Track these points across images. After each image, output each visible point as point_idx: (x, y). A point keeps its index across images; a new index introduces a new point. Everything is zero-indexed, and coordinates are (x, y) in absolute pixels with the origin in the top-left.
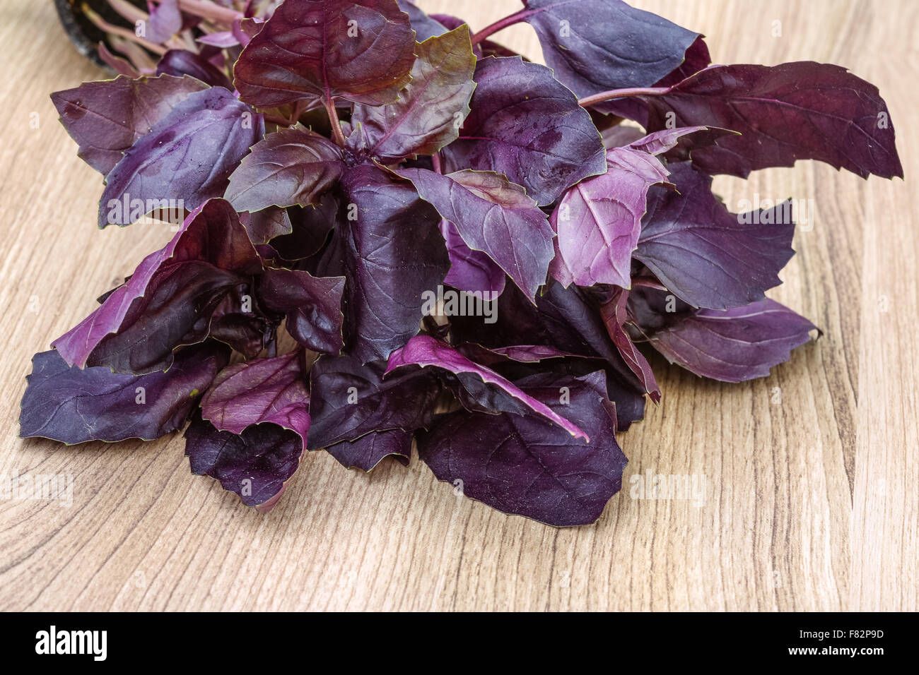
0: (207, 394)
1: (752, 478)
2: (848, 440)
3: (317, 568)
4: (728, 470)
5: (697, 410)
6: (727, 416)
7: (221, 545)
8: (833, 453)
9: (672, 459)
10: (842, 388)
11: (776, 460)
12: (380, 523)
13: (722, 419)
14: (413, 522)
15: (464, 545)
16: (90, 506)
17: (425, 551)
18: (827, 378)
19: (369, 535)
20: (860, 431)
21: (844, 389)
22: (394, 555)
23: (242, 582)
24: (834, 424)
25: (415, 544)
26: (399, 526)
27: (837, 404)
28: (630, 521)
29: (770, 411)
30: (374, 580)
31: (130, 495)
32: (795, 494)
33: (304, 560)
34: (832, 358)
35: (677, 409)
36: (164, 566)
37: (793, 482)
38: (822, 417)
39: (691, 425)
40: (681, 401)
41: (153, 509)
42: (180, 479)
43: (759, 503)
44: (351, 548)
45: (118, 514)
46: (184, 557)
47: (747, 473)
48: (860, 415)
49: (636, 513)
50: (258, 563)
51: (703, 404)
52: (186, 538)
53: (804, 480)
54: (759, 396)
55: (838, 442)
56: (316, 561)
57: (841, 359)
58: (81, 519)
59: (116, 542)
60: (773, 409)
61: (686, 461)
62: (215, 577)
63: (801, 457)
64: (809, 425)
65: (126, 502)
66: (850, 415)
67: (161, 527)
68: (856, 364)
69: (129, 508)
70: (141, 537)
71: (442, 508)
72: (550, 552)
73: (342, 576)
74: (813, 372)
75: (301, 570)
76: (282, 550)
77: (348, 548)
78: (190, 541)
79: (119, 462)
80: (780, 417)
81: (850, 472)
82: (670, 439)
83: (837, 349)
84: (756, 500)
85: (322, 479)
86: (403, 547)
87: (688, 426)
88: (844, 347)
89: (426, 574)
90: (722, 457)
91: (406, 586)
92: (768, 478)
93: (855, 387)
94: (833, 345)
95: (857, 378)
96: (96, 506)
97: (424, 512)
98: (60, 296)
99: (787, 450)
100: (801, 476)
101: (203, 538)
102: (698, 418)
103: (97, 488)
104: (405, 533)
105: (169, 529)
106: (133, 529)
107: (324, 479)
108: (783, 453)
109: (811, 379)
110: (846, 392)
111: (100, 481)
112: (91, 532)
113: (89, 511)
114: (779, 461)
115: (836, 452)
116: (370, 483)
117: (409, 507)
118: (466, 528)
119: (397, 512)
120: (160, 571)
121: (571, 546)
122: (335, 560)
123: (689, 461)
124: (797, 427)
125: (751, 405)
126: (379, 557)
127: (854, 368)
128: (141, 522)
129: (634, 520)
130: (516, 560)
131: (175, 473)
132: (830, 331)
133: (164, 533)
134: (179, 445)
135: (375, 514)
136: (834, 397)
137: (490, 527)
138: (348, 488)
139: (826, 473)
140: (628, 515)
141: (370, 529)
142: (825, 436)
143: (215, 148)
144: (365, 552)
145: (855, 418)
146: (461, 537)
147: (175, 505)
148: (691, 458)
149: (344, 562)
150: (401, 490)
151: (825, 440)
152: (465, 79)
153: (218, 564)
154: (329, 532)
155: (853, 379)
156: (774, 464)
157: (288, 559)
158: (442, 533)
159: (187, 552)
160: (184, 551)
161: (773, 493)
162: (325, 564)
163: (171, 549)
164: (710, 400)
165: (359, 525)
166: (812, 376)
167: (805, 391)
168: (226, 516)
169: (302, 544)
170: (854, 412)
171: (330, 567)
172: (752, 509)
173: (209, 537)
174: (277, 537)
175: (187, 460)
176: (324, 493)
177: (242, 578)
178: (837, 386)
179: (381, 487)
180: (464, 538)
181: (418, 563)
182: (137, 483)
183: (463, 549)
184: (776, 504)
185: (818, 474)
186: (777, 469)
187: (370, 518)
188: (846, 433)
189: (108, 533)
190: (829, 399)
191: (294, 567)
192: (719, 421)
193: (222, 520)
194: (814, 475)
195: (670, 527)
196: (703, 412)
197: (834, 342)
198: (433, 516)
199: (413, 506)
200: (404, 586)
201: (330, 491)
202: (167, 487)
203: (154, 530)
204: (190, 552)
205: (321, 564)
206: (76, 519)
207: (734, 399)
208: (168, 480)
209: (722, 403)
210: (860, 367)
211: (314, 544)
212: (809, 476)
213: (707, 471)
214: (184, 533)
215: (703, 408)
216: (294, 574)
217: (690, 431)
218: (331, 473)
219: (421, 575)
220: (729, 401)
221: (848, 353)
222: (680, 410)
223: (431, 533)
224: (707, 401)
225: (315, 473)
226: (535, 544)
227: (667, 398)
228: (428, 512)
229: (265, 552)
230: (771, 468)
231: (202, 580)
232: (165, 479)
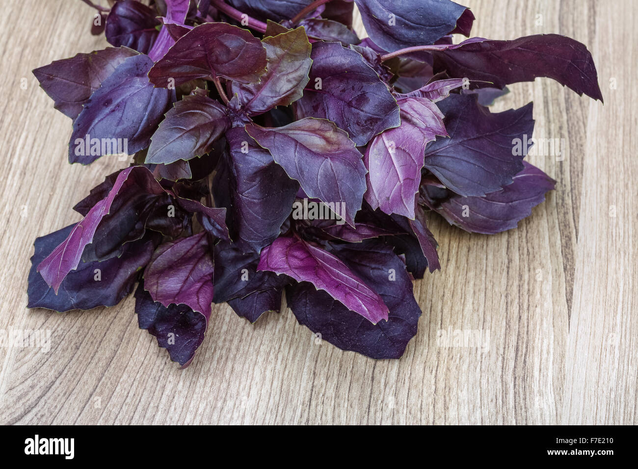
0: (148, 267)
1: (505, 310)
2: (569, 272)
3: (219, 404)
4: (489, 303)
5: (471, 252)
6: (490, 257)
7: (158, 388)
8: (559, 285)
9: (453, 296)
10: (568, 227)
11: (521, 293)
12: (260, 364)
13: (487, 259)
14: (282, 361)
15: (314, 379)
16: (74, 360)
17: (289, 386)
18: (558, 218)
19: (253, 374)
20: (578, 265)
21: (569, 227)
22: (269, 390)
23: (171, 419)
24: (561, 259)
25: (283, 380)
26: (273, 365)
27: (564, 241)
28: (422, 352)
29: (519, 250)
30: (256, 412)
31: (100, 349)
32: (532, 322)
33: (211, 398)
34: (563, 200)
35: (457, 253)
36: (121, 408)
37: (531, 312)
38: (554, 254)
39: (466, 265)
40: (461, 245)
41: (115, 360)
42: (132, 334)
43: (508, 331)
44: (242, 386)
45: (92, 365)
46: (135, 399)
47: (501, 306)
48: (578, 249)
49: (427, 345)
50: (182, 402)
51: (475, 246)
52: (136, 383)
53: (538, 310)
54: (512, 237)
55: (563, 275)
56: (219, 399)
57: (569, 201)
58: (68, 371)
59: (91, 389)
60: (521, 248)
61: (461, 298)
62: (154, 415)
63: (538, 290)
64: (544, 261)
65: (97, 355)
66: (572, 251)
67: (120, 375)
68: (578, 204)
69: (99, 360)
70: (107, 385)
71: (301, 349)
72: (370, 382)
73: (235, 410)
74: (549, 214)
75: (209, 407)
76: (197, 390)
77: (239, 386)
78: (138, 386)
79: (92, 321)
80: (525, 256)
81: (569, 301)
82: (451, 279)
83: (567, 191)
84: (506, 329)
85: (223, 328)
86: (275, 383)
87: (464, 266)
88: (572, 189)
89: (289, 405)
90: (485, 293)
91: (276, 416)
92: (515, 309)
93: (577, 225)
94: (564, 189)
95: (578, 217)
96: (78, 359)
97: (289, 353)
98: (53, 177)
99: (528, 284)
100: (536, 306)
101: (146, 384)
102: (471, 260)
103: (78, 345)
104: (277, 371)
105: (125, 376)
106: (101, 378)
107: (225, 328)
108: (526, 287)
109: (548, 220)
110: (571, 230)
111: (80, 338)
112: (75, 382)
113: (73, 364)
114: (523, 294)
115: (561, 283)
116: (255, 329)
117: (279, 348)
118: (316, 364)
119: (271, 353)
120: (119, 412)
121: (384, 376)
122: (231, 396)
123: (463, 297)
124: (536, 263)
125: (506, 246)
126: (259, 392)
127: (577, 209)
128: (106, 373)
129: (426, 351)
130: (348, 390)
131: (129, 328)
132: (563, 176)
133: (121, 380)
134: (131, 304)
135: (257, 356)
136: (562, 234)
137: (332, 363)
138: (240, 335)
139: (553, 303)
140: (422, 348)
141: (254, 369)
142: (554, 270)
143: (141, 110)
144: (250, 389)
145: (575, 253)
146: (312, 372)
147: (128, 356)
148: (465, 295)
149: (237, 398)
150: (274, 334)
151: (554, 274)
152: (305, 58)
153: (156, 405)
154: (227, 373)
155: (576, 217)
156: (519, 297)
157: (201, 397)
158: (300, 370)
159: (136, 395)
160: (134, 395)
161: (517, 322)
162: (225, 400)
163: (126, 393)
164: (480, 243)
165: (247, 366)
166: (549, 217)
167: (544, 231)
168: (161, 363)
169: (210, 384)
170: (575, 248)
171: (228, 402)
172: (503, 337)
173: (150, 382)
174: (194, 379)
175: (136, 316)
176: (225, 340)
177: (171, 415)
178: (565, 226)
179: (261, 332)
180: (314, 373)
181: (284, 396)
182: (104, 338)
183: (313, 383)
184: (519, 332)
185: (548, 304)
186: (521, 301)
187: (254, 360)
188: (568, 267)
189: (86, 383)
190: (559, 238)
191: (205, 404)
192: (485, 261)
193: (159, 367)
194: (545, 305)
195: (449, 356)
196: (474, 254)
197: (565, 186)
198: (295, 355)
199: (282, 348)
200: (275, 416)
201: (229, 338)
202: (123, 340)
203: (115, 378)
204: (138, 395)
205: (222, 401)
206: (65, 372)
207: (496, 241)
208: (124, 334)
209: (487, 245)
210: (581, 207)
211: (218, 384)
212: (542, 305)
213: (475, 305)
214: (134, 380)
215: (475, 251)
216: (205, 410)
217: (465, 271)
218: (229, 322)
219: (285, 406)
220: (492, 243)
221: (574, 195)
222: (459, 253)
223: (293, 370)
224: (477, 244)
225: (219, 323)
226: (360, 376)
227: (452, 242)
228: (292, 352)
229: (186, 392)
230: (517, 301)
231: (146, 419)
232: (122, 334)
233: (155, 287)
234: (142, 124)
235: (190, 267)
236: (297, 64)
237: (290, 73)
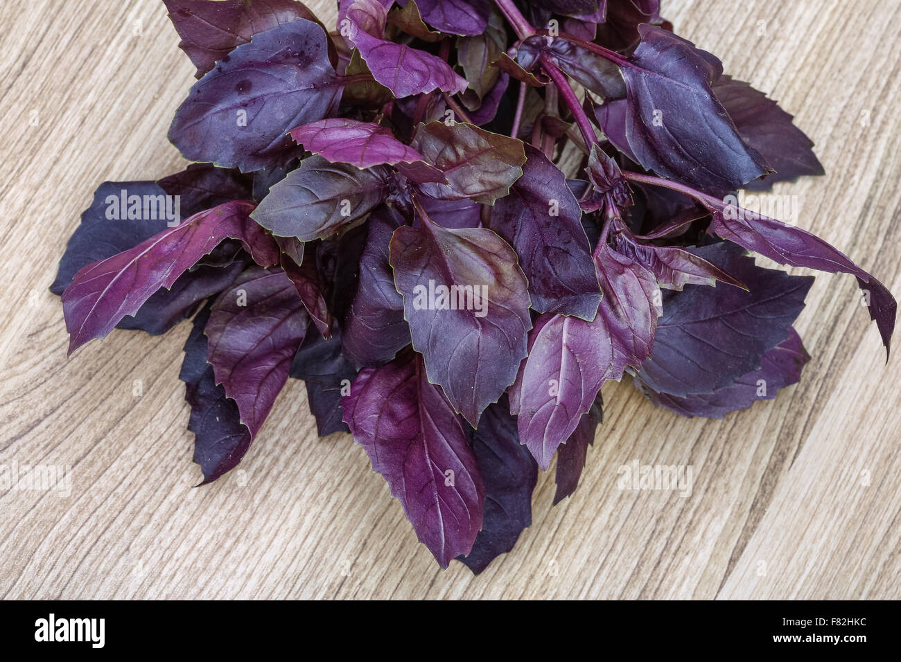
1: (645, 542)
2: (755, 515)
3: (228, 545)
4: (631, 522)
5: (648, 426)
6: (669, 447)
7: (164, 486)
8: (733, 531)
9: (591, 492)
10: (791, 438)
11: (679, 524)
12: (304, 500)
13: (662, 448)
14: (333, 508)
15: (360, 553)
16: (79, 395)
17: (325, 551)
18: (785, 418)
19: (289, 513)
20: (772, 509)
21: (792, 439)
22: (298, 547)
23: (160, 542)
24: (756, 489)
25: (321, 538)
26: (319, 509)
27: (774, 459)
28: (512, 567)
29: (710, 450)
30: (268, 575)
31: (117, 390)
32: (670, 577)
33: (222, 530)
34: (806, 389)
35: (630, 421)
36: (107, 499)
37: (677, 560)
38: (751, 474)
39: (631, 447)
40: (640, 410)
41: (128, 417)
42: (166, 382)
43: (633, 579)
44: (268, 526)
45: (97, 414)
46: (128, 492)
47: (644, 534)
48: (785, 481)
49: (523, 558)
50: (184, 521)
51: (657, 421)
52: (140, 466)
53: (687, 560)
54: (712, 424)
55: (746, 515)
56: (231, 534)
57: (813, 395)
58: (64, 411)
59: (81, 453)
60: (714, 449)
61: (600, 500)
62: (142, 527)
63: (702, 527)
64: (732, 484)
65: (110, 400)
66: (776, 481)
67: (125, 444)
68: (822, 405)
69: (109, 409)
70: (103, 452)
71: (366, 496)
72: (426, 587)
73: (244, 561)
74: (778, 405)
75: (214, 541)
76: (211, 509)
77: (265, 524)
78: (140, 473)
79: (126, 339)
80: (714, 463)
81: (733, 561)
82: (603, 462)
83: (819, 377)
84: (633, 575)
85: (283, 422)
86: (310, 539)
87: (628, 448)
88: (827, 375)
89: (311, 583)
90: (634, 504)
91: (290, 592)
92: (659, 546)
93: (803, 440)
94: (818, 370)
95: (812, 428)
96: (83, 396)
97: (347, 497)
99: (695, 512)
100: (687, 554)
101: (152, 472)
102: (642, 441)
103: (93, 372)
104: (320, 519)
105: (130, 450)
106: (101, 439)
107: (285, 422)
108: (690, 515)
109: (771, 415)
110: (792, 444)
111: (99, 363)
112: (67, 432)
113: (75, 402)
114: (680, 526)
115: (737, 528)
116: (320, 441)
117: (339, 485)
118: (373, 529)
119: (325, 489)
120: (102, 504)
121: (447, 586)
122: (247, 537)
123: (603, 500)
124: (721, 482)
125: (697, 437)
126: (285, 546)
127: (817, 411)
128: (110, 433)
129: (517, 567)
130: (394, 588)
131: (166, 371)
132: (826, 348)
133: (124, 453)
134: (184, 333)
135: (307, 485)
136: (777, 448)
137: (393, 536)
138: (298, 442)
139: (711, 556)
140: (515, 559)
141: (293, 506)
142: (738, 503)
143: (281, 124)
144: (276, 535)
145: (779, 485)
146: (363, 541)
147: (147, 418)
148: (608, 496)
149: (253, 543)
150: (342, 459)
151: (736, 510)
153: (151, 512)
154: (258, 498)
155: (809, 425)
156: (674, 528)
157: (210, 523)
158: (349, 531)
159: (133, 486)
160: (130, 484)
161: (652, 569)
162: (237, 541)
163: (121, 477)
164: (666, 417)
165: (287, 495)
166: (774, 411)
167: (756, 432)
168: (183, 447)
169: (229, 507)
170: (782, 478)
171: (240, 545)
172: (623, 585)
173: (158, 471)
174: (213, 490)
175: (183, 354)
176: (277, 442)
177: (163, 536)
178: (788, 434)
179: (328, 448)
180: (365, 544)
181: (313, 565)
182: (129, 376)
183: (357, 558)
184: (646, 586)
185: (703, 557)
186: (673, 536)
187: (300, 490)
188: (759, 505)
189: (78, 439)
190: (770, 451)
191: (211, 536)
192: (658, 451)
193: (178, 451)
194: (700, 556)
195: (542, 587)
196: (651, 432)
197: (821, 365)
198: (353, 504)
199: (342, 485)
200: (288, 591)
201: (284, 441)
202: (151, 389)
203: (117, 447)
204: (135, 487)
205: (234, 539)
206: (60, 411)
207: (688, 423)
208: (156, 379)
209: (674, 425)
210: (824, 411)
211: (240, 510)
212: (696, 555)
213: (613, 517)
214: (140, 460)
215: (653, 428)
216: (208, 544)
217: (626, 456)
218: (295, 414)
219: (307, 582)
220: (682, 423)
221: (824, 387)
222: (632, 423)
223: (341, 528)
224: (662, 418)
225: (281, 411)
226: (419, 572)
227: (631, 401)
228: (352, 497)
229: (195, 507)
230: (668, 533)
231: (130, 529)
232: (155, 377)
233: (218, 335)
234: (274, 142)
235: (276, 321)
236: (502, 165)
237: (487, 172)
